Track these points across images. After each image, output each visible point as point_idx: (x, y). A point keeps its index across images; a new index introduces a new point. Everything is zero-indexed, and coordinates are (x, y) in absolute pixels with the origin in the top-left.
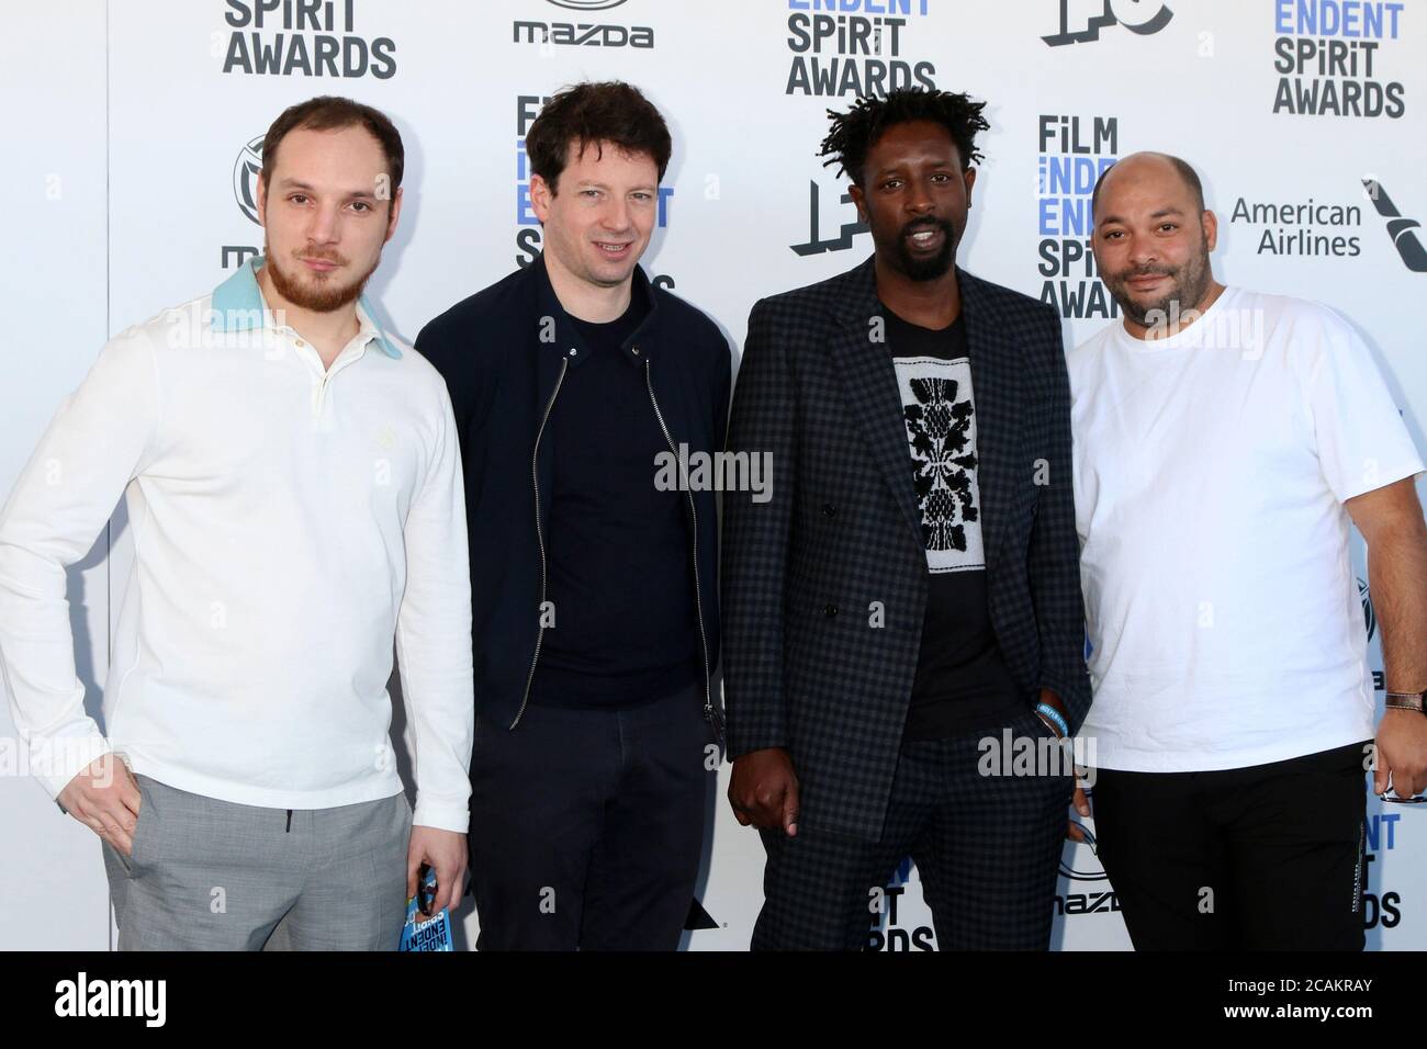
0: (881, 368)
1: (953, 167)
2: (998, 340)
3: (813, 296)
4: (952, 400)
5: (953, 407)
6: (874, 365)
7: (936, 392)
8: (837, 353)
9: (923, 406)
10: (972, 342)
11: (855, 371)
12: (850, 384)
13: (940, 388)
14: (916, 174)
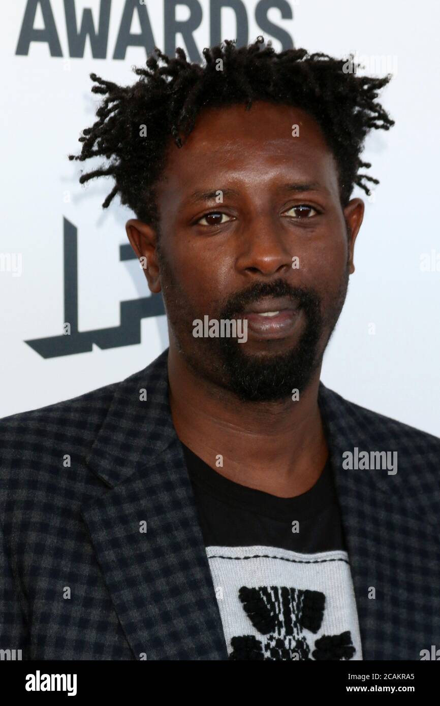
0: (185, 566)
1: (326, 192)
2: (397, 518)
3: (52, 428)
4: (314, 629)
5: (317, 643)
6: (172, 559)
7: (287, 614)
8: (101, 536)
9: (263, 639)
10: (352, 522)
11: (136, 571)
12: (127, 595)
13: (293, 605)
14: (258, 201)
